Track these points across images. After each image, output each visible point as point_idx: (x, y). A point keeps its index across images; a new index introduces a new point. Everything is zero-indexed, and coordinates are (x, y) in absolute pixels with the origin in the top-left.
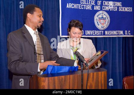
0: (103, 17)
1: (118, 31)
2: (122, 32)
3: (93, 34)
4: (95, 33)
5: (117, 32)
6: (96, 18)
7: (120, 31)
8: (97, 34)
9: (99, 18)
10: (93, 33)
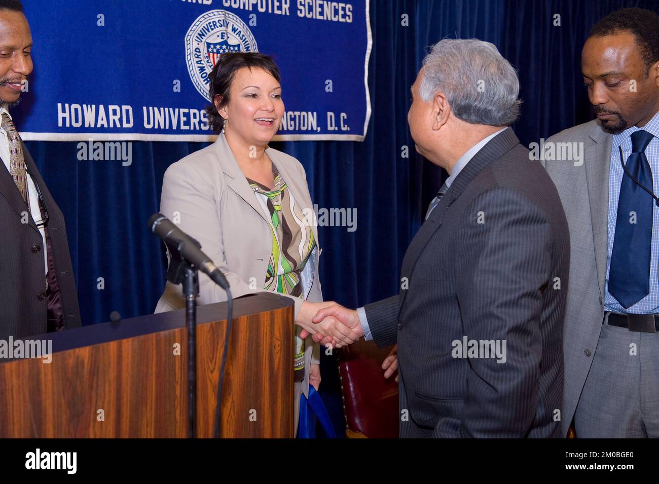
0: (226, 43)
1: (297, 113)
2: (312, 120)
3: (183, 127)
4: (193, 120)
5: (293, 119)
6: (195, 45)
7: (304, 113)
8: (203, 128)
9: (209, 45)
10: (183, 119)
